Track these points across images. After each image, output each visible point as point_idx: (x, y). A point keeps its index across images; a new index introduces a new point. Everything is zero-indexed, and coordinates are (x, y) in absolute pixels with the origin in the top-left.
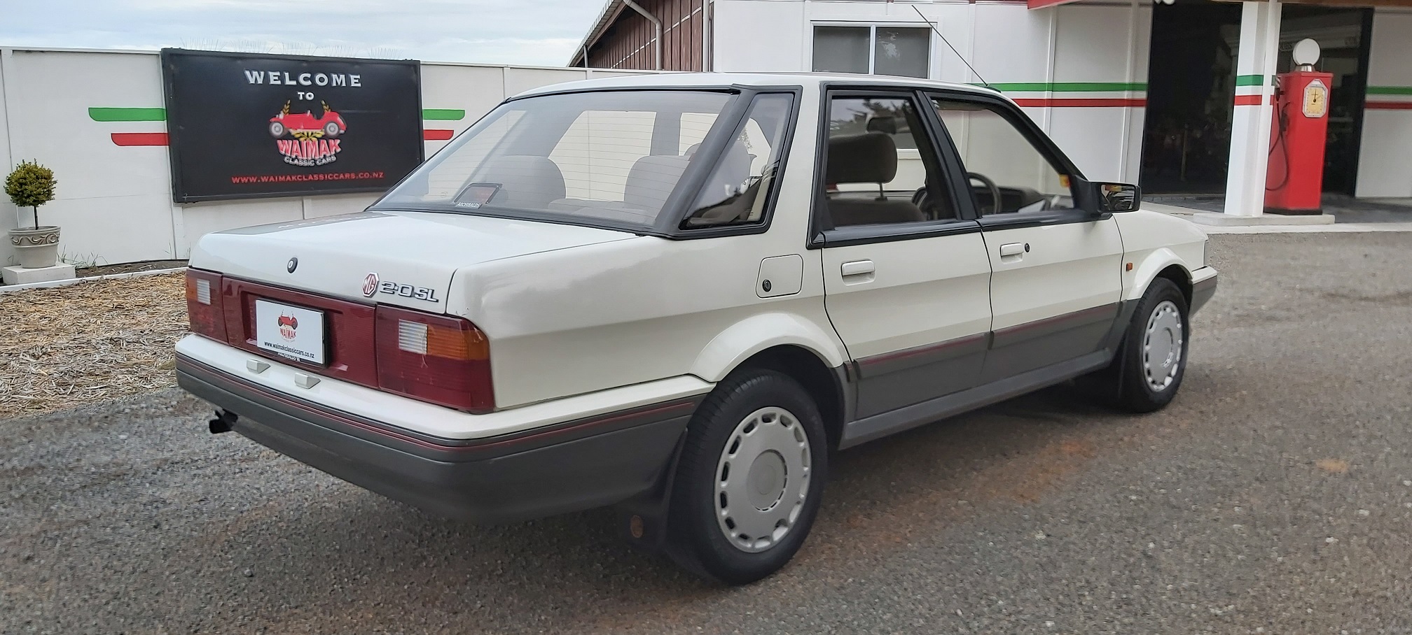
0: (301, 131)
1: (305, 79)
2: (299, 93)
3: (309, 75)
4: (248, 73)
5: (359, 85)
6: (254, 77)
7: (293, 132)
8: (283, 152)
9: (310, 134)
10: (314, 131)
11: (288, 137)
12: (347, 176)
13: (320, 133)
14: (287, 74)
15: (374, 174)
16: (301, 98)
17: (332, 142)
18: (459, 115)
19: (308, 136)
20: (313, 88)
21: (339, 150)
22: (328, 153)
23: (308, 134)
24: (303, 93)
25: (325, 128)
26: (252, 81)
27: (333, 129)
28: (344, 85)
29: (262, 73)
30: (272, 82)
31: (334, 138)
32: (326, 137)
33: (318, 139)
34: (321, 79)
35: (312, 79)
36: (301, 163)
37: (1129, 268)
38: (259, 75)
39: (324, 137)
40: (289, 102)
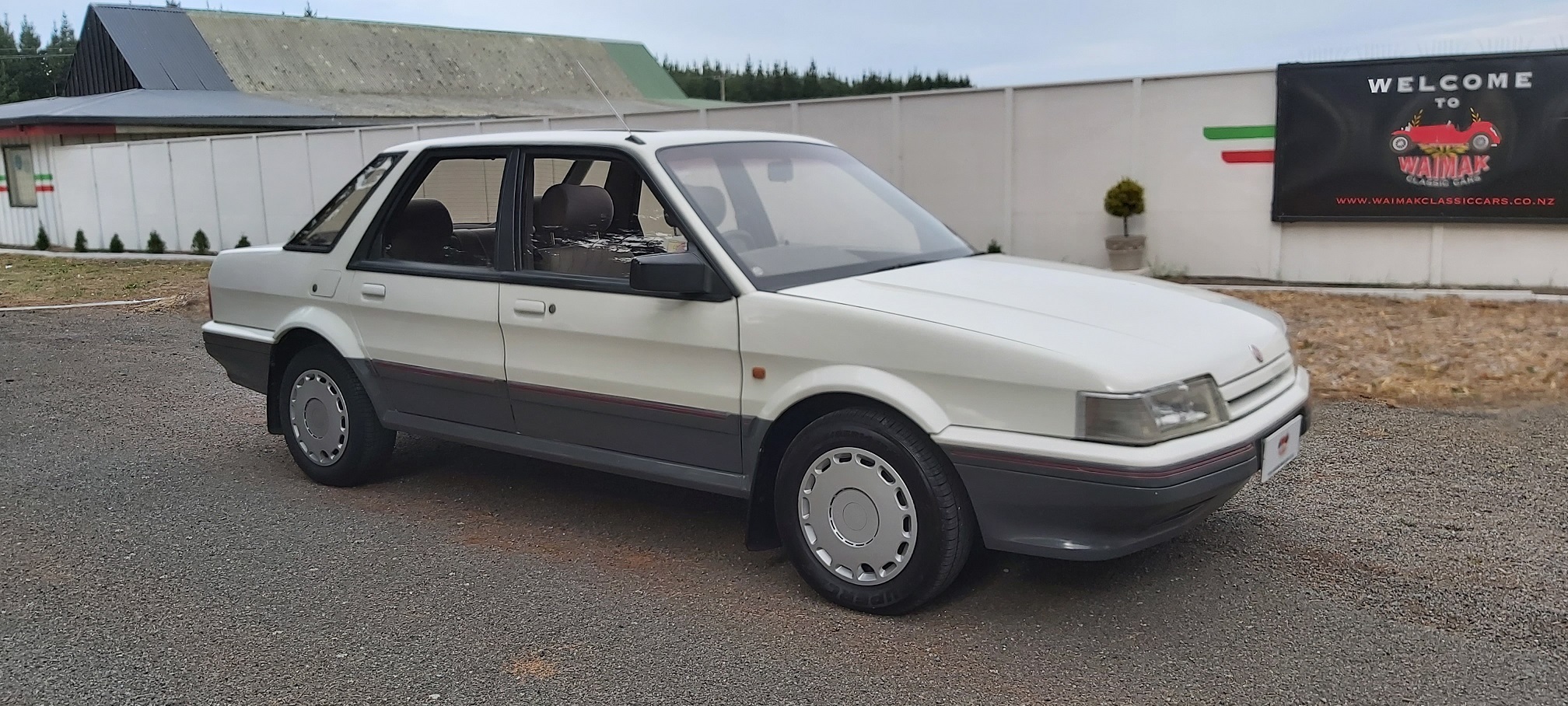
0: (1435, 145)
1: (1449, 83)
2: (1437, 100)
3: (1454, 78)
4: (1371, 81)
5: (1528, 85)
6: (1379, 86)
7: (1423, 147)
8: (1405, 171)
9: (1447, 149)
10: (1453, 145)
11: (1415, 152)
12: (1496, 201)
13: (1462, 148)
14: (1423, 79)
15: (1539, 201)
16: (1440, 105)
17: (1478, 158)
19: (1444, 152)
20: (1462, 93)
21: (1487, 168)
22: (1473, 173)
23: (1445, 149)
24: (1444, 100)
25: (1471, 142)
26: (1374, 90)
27: (1482, 142)
28: (1505, 86)
29: (1389, 80)
30: (1401, 89)
31: (1482, 154)
32: (1472, 153)
33: (1460, 155)
34: (1472, 82)
35: (1460, 83)
36: (1430, 184)
37: (759, 374)
38: (1385, 83)
39: (1467, 153)
40: (1421, 112)
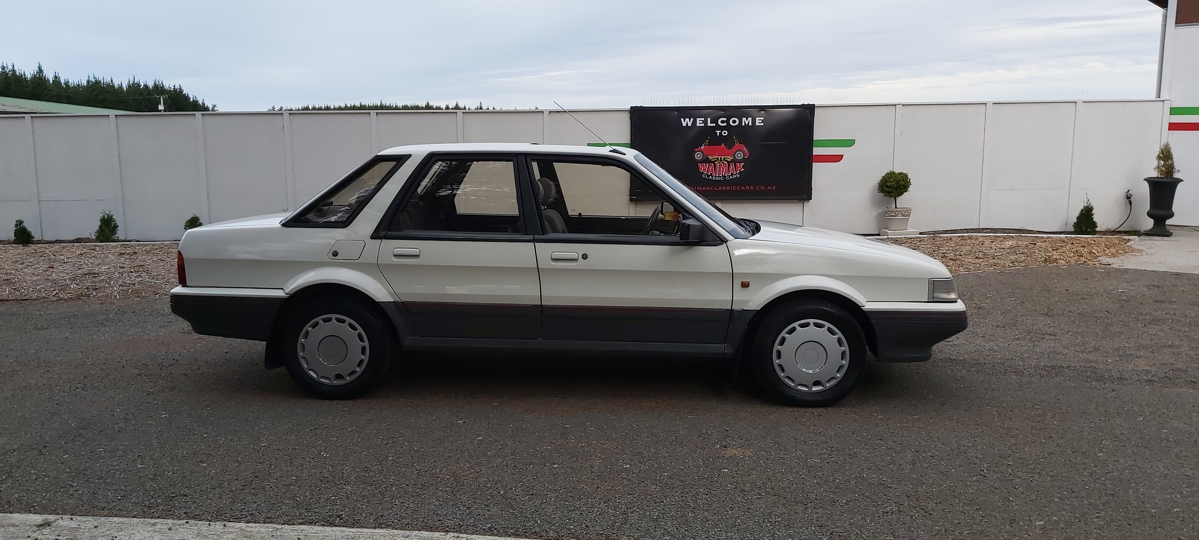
0: (716, 157)
1: (722, 122)
2: (716, 131)
3: (725, 119)
4: (682, 120)
5: (762, 124)
6: (686, 122)
7: (710, 158)
8: (702, 171)
9: (722, 159)
10: (726, 157)
11: (706, 161)
12: (747, 188)
13: (730, 158)
14: (709, 119)
15: (769, 187)
16: (718, 135)
17: (738, 164)
18: (850, 143)
19: (721, 160)
20: (728, 127)
21: (743, 169)
22: (735, 172)
24: (720, 131)
25: (734, 155)
26: (684, 125)
27: (739, 156)
28: (750, 124)
29: (692, 119)
30: (698, 125)
31: (740, 162)
32: (734, 161)
33: (728, 162)
34: (734, 122)
35: (728, 122)
36: (714, 178)
37: (745, 285)
38: (690, 120)
39: (732, 161)
40: (709, 138)
